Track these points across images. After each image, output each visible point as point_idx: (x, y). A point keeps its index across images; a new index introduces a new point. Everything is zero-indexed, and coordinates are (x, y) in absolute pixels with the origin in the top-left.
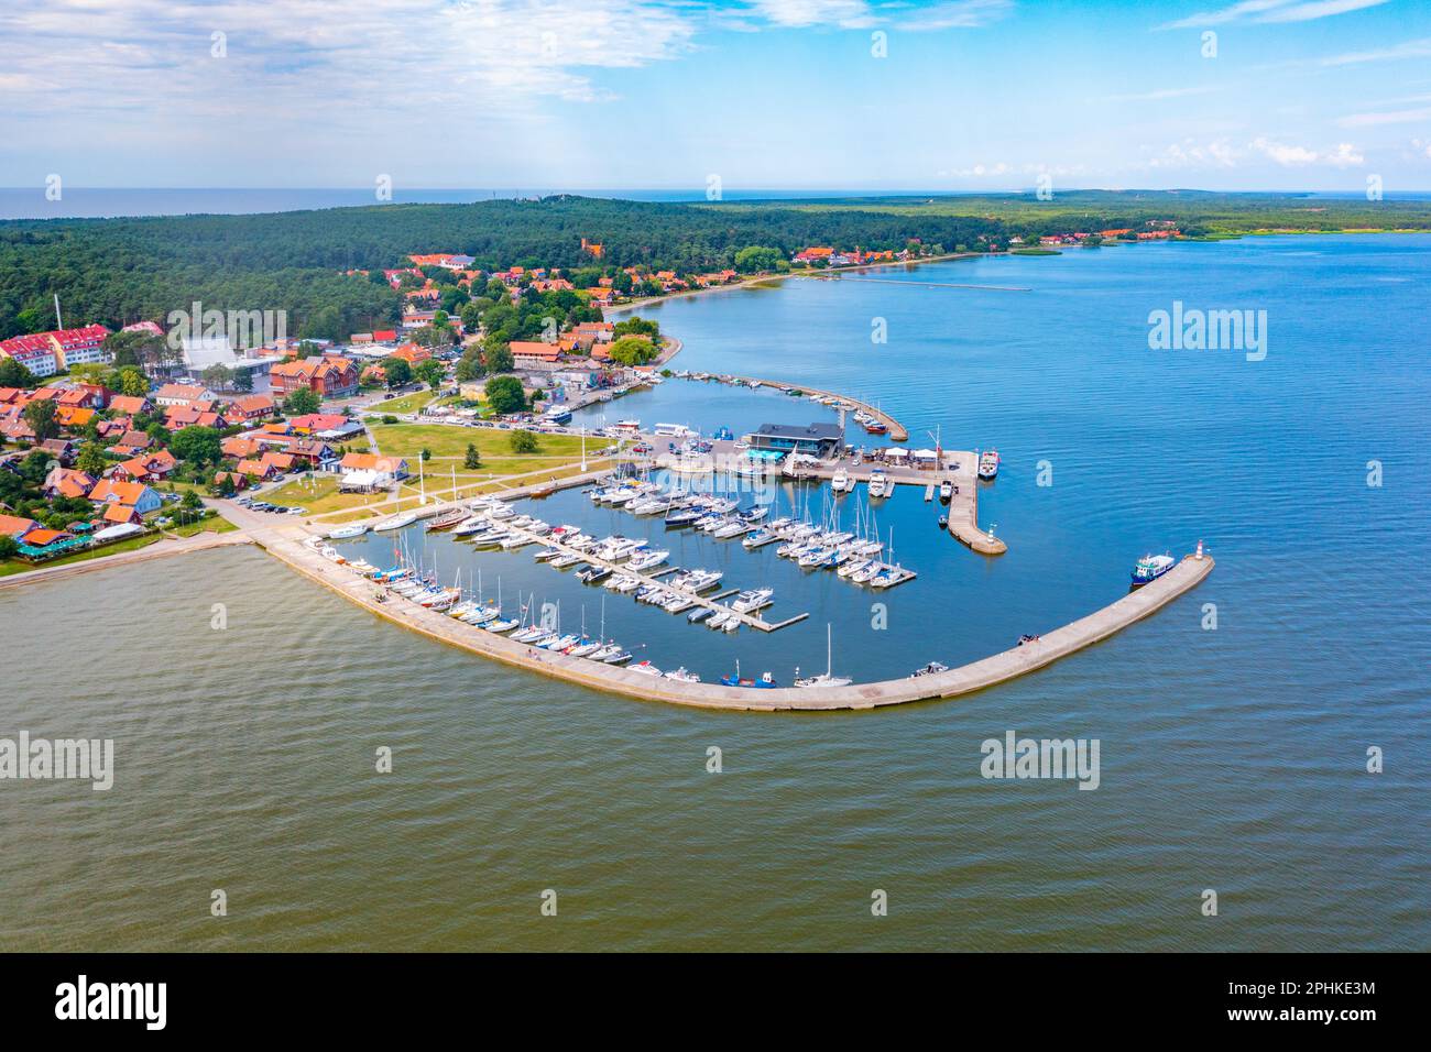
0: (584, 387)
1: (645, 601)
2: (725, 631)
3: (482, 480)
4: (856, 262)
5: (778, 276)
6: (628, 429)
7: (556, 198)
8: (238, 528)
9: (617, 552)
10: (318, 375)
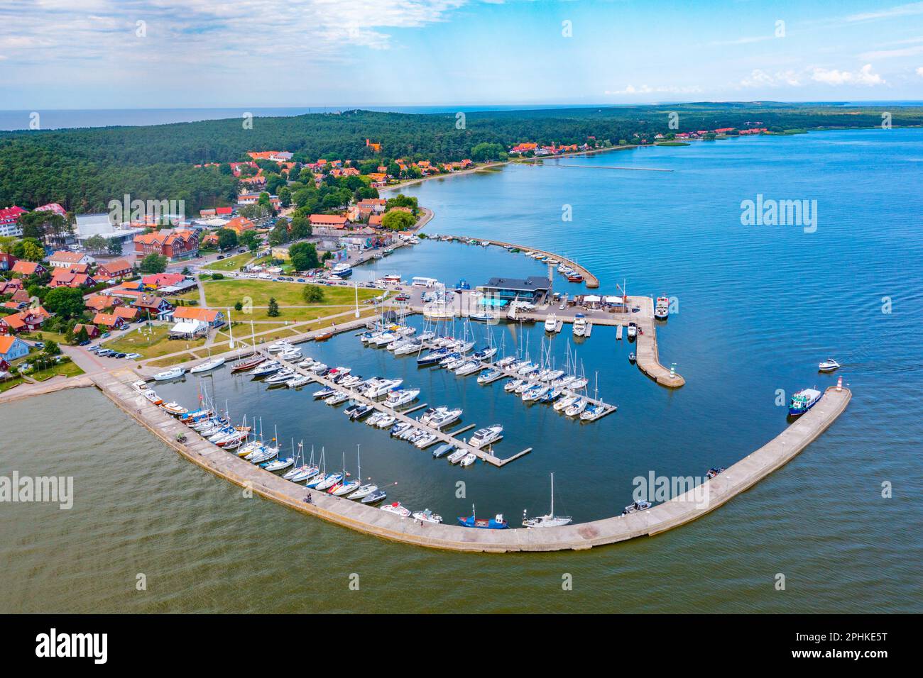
0: (362, 248)
1: (398, 437)
2: (463, 466)
3: (280, 326)
4: (553, 152)
5: (500, 164)
6: (392, 281)
7: (351, 112)
8: (84, 372)
9: (378, 391)
10: (167, 243)
